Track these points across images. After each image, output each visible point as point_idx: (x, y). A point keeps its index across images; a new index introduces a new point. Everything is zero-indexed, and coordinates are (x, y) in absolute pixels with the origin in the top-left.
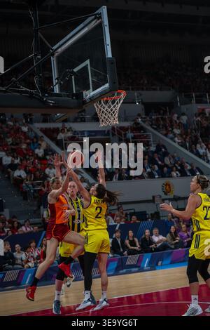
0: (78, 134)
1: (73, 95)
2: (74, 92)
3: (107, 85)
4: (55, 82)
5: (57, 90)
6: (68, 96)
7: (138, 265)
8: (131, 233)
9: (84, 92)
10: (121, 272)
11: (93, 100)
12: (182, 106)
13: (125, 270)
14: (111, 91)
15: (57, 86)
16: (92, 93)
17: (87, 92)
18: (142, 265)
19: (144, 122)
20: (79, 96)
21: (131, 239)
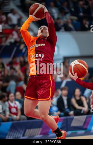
7: (85, 127)
8: (78, 92)
21: (78, 98)
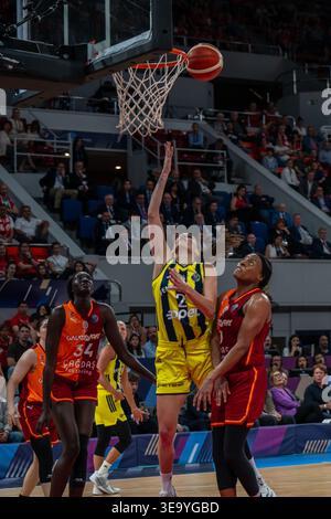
0: (51, 137)
1: (64, 49)
2: (66, 43)
3: (147, 36)
4: (22, 14)
5: (23, 33)
6: (51, 51)
9: (90, 46)
10: (130, 470)
11: (110, 65)
12: (301, 94)
13: (140, 468)
14: (155, 50)
15: (25, 25)
16: (109, 51)
17: (98, 47)
18: (181, 458)
19: (211, 123)
20: (78, 53)
